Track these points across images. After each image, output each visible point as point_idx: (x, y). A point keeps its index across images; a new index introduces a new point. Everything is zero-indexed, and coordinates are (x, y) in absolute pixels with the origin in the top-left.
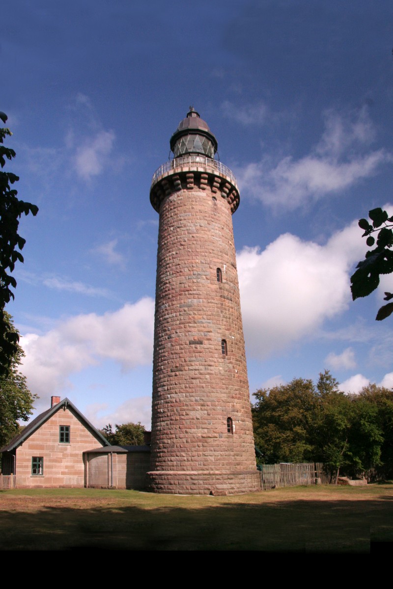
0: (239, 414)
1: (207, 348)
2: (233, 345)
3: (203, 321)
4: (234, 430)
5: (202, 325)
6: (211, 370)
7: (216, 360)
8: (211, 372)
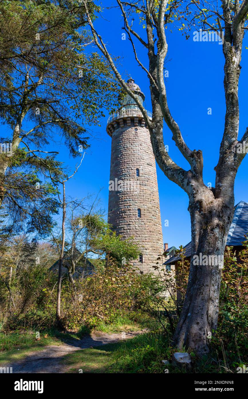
0: (148, 251)
1: (129, 215)
2: (145, 211)
3: (127, 200)
4: (143, 261)
5: (126, 202)
6: (130, 227)
7: (133, 221)
8: (130, 228)
